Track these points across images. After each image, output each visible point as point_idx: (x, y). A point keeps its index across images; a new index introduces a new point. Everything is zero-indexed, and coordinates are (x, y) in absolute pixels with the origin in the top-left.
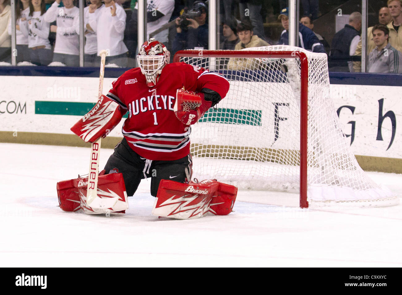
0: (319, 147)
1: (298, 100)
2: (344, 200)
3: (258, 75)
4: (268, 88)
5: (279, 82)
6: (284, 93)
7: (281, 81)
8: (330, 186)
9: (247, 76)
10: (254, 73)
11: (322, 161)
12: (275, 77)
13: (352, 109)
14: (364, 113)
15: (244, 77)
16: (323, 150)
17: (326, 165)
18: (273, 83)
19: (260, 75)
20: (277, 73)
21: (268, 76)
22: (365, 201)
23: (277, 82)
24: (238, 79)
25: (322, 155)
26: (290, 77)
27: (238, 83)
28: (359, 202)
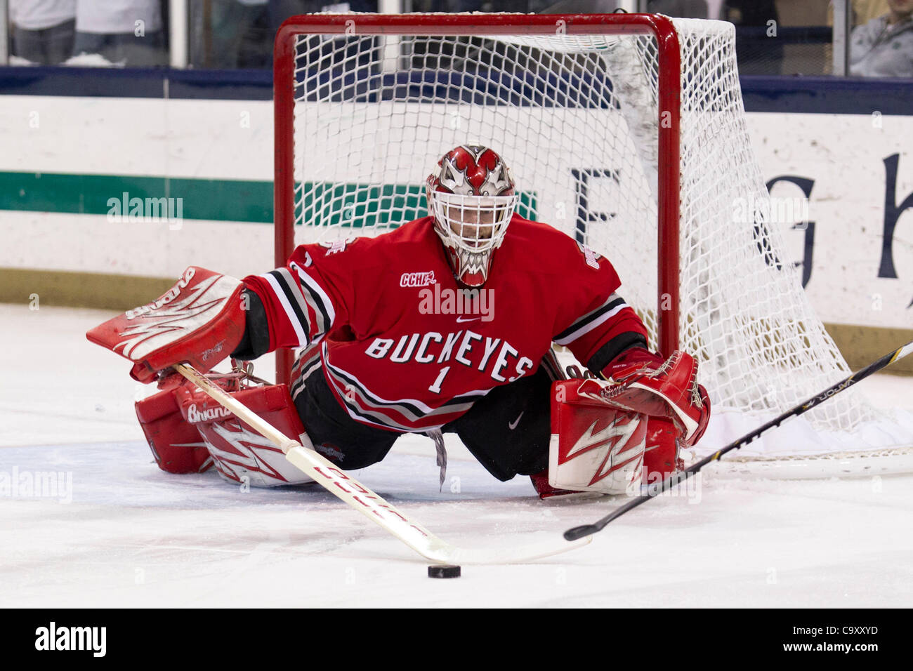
0: (708, 299)
1: (648, 160)
2: (791, 454)
3: (526, 88)
4: (557, 124)
5: (592, 106)
6: (604, 140)
7: (597, 104)
8: (749, 412)
9: (493, 90)
10: (515, 80)
11: (717, 340)
12: (579, 92)
13: (806, 186)
14: (839, 198)
15: (486, 94)
16: (720, 307)
17: (732, 352)
18: (572, 110)
19: (534, 89)
20: (585, 79)
21: (557, 90)
22: (852, 457)
23: (585, 106)
24: (467, 98)
25: (718, 324)
26: (623, 92)
27: (469, 111)
28: (832, 458)
